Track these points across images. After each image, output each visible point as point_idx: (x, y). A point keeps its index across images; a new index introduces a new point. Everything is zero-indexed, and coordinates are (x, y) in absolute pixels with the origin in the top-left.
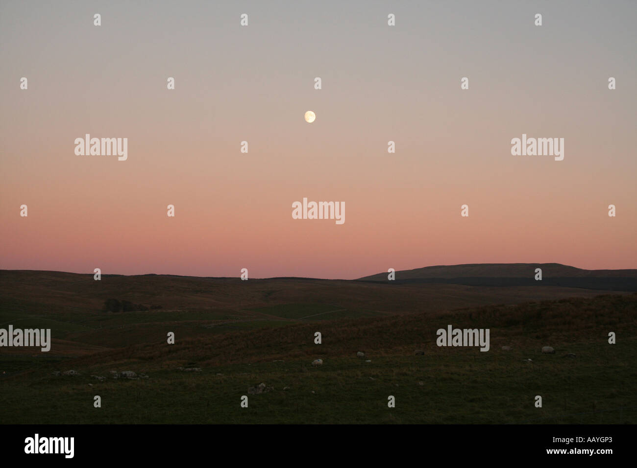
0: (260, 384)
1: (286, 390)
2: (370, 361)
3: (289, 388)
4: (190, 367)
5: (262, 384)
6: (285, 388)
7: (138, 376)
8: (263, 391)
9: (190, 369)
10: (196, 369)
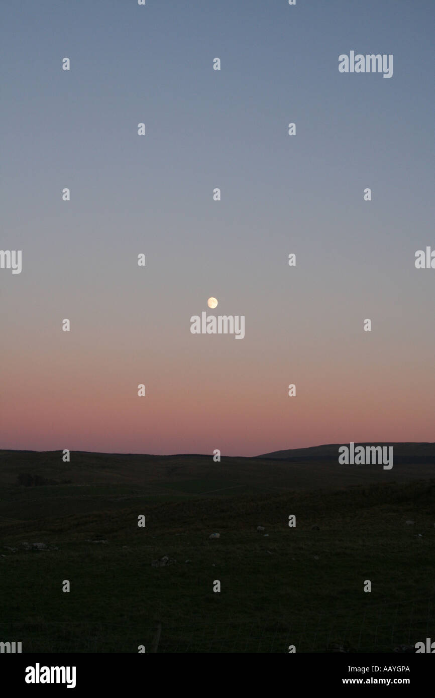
0: (163, 557)
1: (188, 563)
2: (267, 535)
3: (191, 561)
4: (97, 540)
5: (165, 557)
6: (187, 561)
7: (48, 548)
8: (167, 563)
9: (97, 542)
10: (103, 542)
